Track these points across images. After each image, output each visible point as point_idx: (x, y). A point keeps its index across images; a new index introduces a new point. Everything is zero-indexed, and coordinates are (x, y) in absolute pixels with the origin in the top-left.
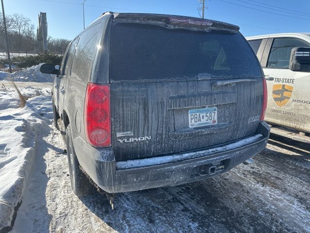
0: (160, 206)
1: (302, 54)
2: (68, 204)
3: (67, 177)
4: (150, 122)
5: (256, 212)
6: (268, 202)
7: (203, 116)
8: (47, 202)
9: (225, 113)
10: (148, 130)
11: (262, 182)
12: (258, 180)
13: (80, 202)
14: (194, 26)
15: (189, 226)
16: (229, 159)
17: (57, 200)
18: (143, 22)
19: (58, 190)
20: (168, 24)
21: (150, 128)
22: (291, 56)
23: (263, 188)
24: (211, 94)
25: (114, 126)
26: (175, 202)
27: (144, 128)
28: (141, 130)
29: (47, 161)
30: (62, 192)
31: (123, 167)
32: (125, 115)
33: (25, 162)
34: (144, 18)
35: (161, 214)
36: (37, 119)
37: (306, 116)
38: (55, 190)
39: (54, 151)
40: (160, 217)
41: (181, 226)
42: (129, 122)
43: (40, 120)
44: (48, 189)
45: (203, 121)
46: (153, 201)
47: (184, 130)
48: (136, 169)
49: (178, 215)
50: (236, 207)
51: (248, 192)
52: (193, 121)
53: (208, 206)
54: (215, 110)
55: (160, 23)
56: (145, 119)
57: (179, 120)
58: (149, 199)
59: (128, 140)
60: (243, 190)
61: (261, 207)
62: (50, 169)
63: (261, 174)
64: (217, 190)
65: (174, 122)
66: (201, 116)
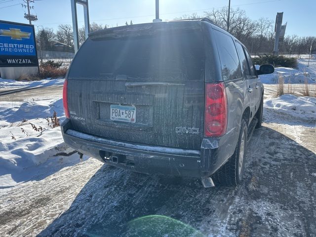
4: (83, 108)
7: (123, 113)
9: (144, 114)
21: (84, 112)
25: (69, 106)
45: (123, 117)
47: (106, 120)
52: (114, 114)
54: (134, 109)
56: (81, 105)
57: (103, 112)
65: (99, 112)
66: (121, 111)
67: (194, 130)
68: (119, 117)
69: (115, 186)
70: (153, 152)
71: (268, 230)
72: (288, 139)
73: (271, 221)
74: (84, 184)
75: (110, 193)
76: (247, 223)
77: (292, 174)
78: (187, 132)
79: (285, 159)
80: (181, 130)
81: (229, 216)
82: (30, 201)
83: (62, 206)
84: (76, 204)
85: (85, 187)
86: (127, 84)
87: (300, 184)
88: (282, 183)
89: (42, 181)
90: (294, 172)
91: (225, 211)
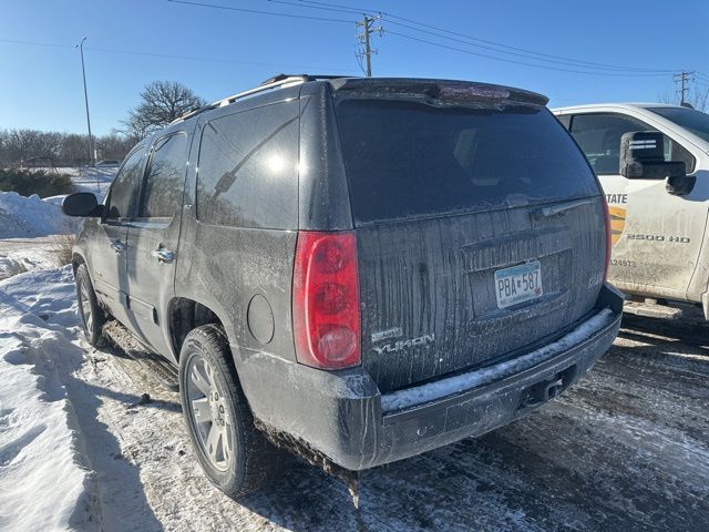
0: (427, 489)
1: (641, 145)
2: (216, 519)
3: (182, 458)
4: (433, 303)
5: (624, 469)
6: (635, 445)
7: (519, 282)
8: (163, 523)
9: (552, 272)
10: (429, 321)
11: (605, 408)
12: (596, 404)
13: (243, 509)
14: (479, 99)
15: (508, 519)
16: (574, 365)
17: (186, 514)
18: (388, 97)
19: (174, 490)
20: (434, 97)
21: (433, 315)
22: (622, 151)
23: (613, 420)
24: (535, 236)
25: (366, 320)
26: (454, 474)
27: (422, 317)
28: (416, 321)
29: (111, 426)
30: (188, 493)
31: (393, 407)
32: (387, 294)
33: (74, 435)
34: (391, 88)
35: (438, 506)
36: (39, 330)
37: (658, 266)
38: (168, 491)
39: (118, 402)
40: (441, 511)
41: (490, 522)
42: (395, 308)
43: (49, 331)
44: (148, 493)
45: (520, 291)
46: (407, 480)
47: (490, 313)
48: (420, 408)
49: (474, 502)
50: (581, 466)
51: (589, 432)
52: (503, 293)
53: (526, 471)
54: (537, 267)
55: (418, 96)
56: (423, 298)
57: (480, 295)
58: (397, 479)
59: (393, 346)
60: (578, 429)
61: (628, 458)
62: (129, 444)
63: (595, 393)
64: (527, 436)
65: (472, 300)
66: (516, 281)
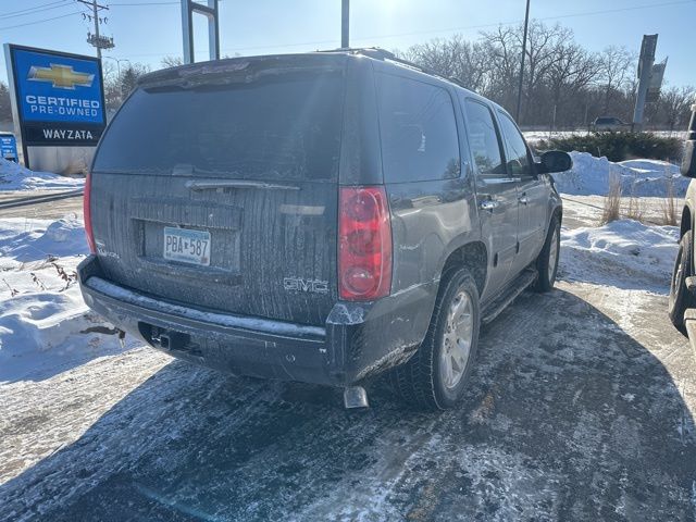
7: (186, 244)
9: (225, 248)
45: (186, 252)
52: (170, 247)
54: (206, 238)
57: (151, 244)
65: (144, 242)
66: (183, 241)
67: (318, 285)
68: (180, 253)
69: (187, 401)
70: (235, 329)
71: (476, 507)
72: (603, 318)
73: (491, 490)
74: (126, 392)
75: (172, 414)
76: (435, 491)
77: (578, 393)
78: (305, 289)
79: (577, 361)
80: (294, 283)
81: (402, 474)
82: (7, 421)
83: (66, 433)
84: (95, 432)
85: (126, 399)
86: (189, 184)
87: (587, 416)
88: (548, 413)
89: (44, 381)
90: (586, 390)
91: (396, 464)
